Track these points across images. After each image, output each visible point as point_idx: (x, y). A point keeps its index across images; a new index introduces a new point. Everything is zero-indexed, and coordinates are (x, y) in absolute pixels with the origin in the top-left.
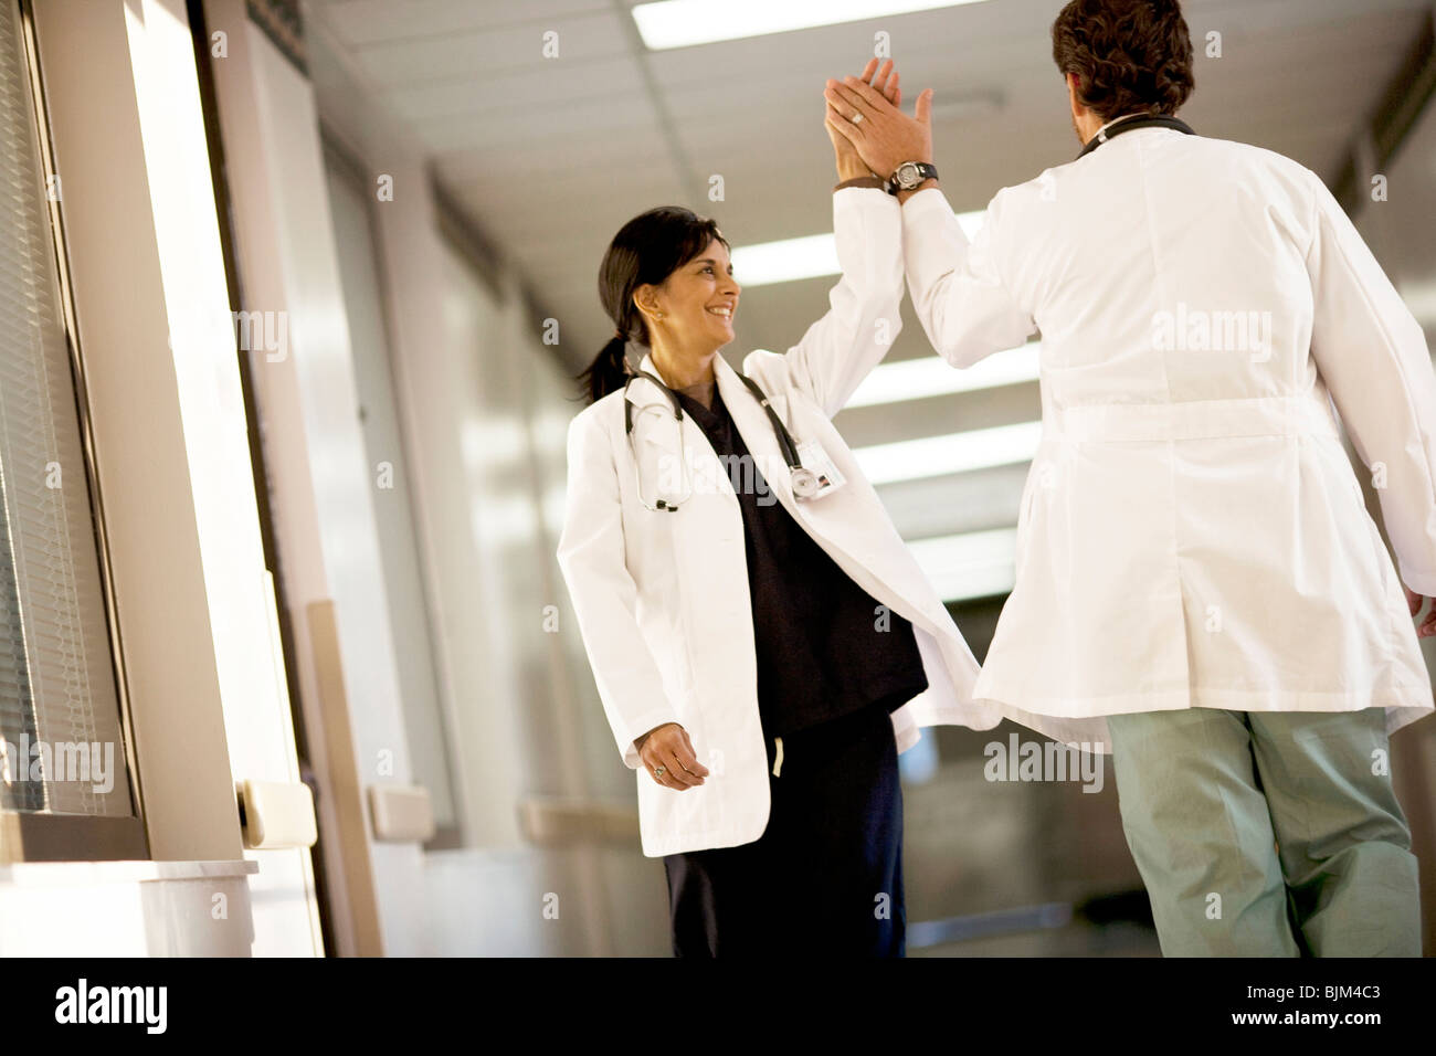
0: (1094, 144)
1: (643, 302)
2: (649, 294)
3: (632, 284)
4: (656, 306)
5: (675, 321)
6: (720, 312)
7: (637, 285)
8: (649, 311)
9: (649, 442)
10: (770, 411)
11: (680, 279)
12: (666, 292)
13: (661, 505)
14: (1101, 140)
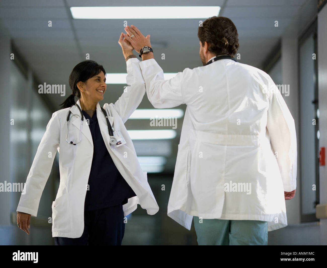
0: (211, 62)
1: (80, 86)
2: (81, 84)
3: (77, 81)
4: (83, 88)
5: (87, 92)
6: (100, 91)
7: (78, 82)
8: (81, 89)
9: (72, 124)
10: (107, 120)
11: (91, 81)
12: (86, 84)
13: (72, 143)
14: (213, 61)
